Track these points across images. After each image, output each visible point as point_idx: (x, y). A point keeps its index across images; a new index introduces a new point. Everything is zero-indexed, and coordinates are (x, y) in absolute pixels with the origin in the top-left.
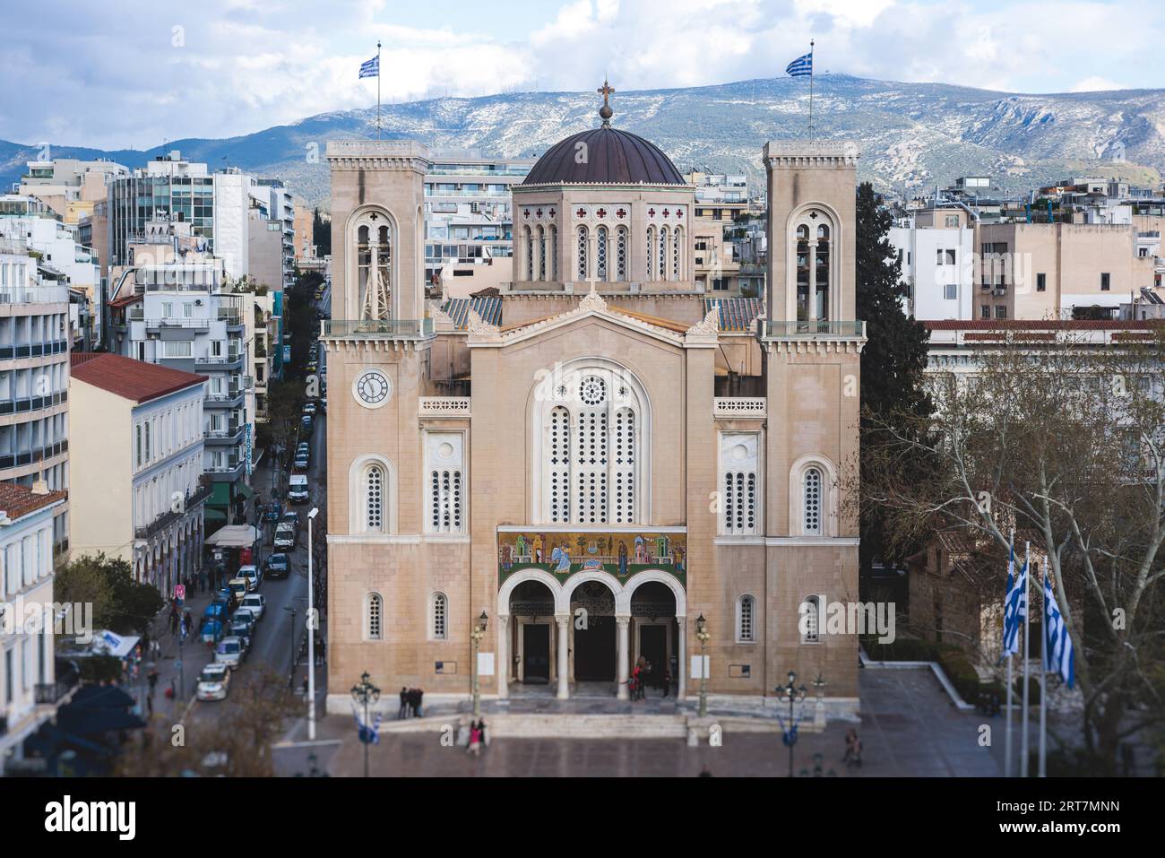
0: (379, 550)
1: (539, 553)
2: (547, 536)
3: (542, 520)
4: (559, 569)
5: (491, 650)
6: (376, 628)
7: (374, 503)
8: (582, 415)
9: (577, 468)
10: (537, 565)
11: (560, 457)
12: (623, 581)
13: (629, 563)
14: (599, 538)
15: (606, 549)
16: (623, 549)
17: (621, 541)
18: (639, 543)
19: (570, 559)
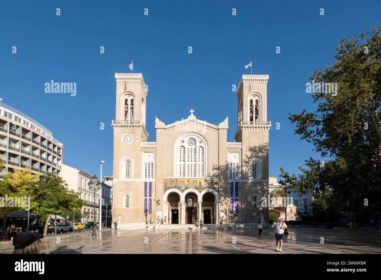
0: (129, 183)
1: (176, 184)
2: (178, 180)
3: (176, 175)
5: (161, 210)
6: (127, 205)
7: (128, 171)
8: (188, 149)
9: (187, 163)
10: (175, 187)
11: (182, 160)
12: (200, 192)
13: (202, 187)
14: (193, 180)
15: (195, 183)
16: (200, 183)
17: (200, 181)
18: (205, 181)
19: (185, 186)
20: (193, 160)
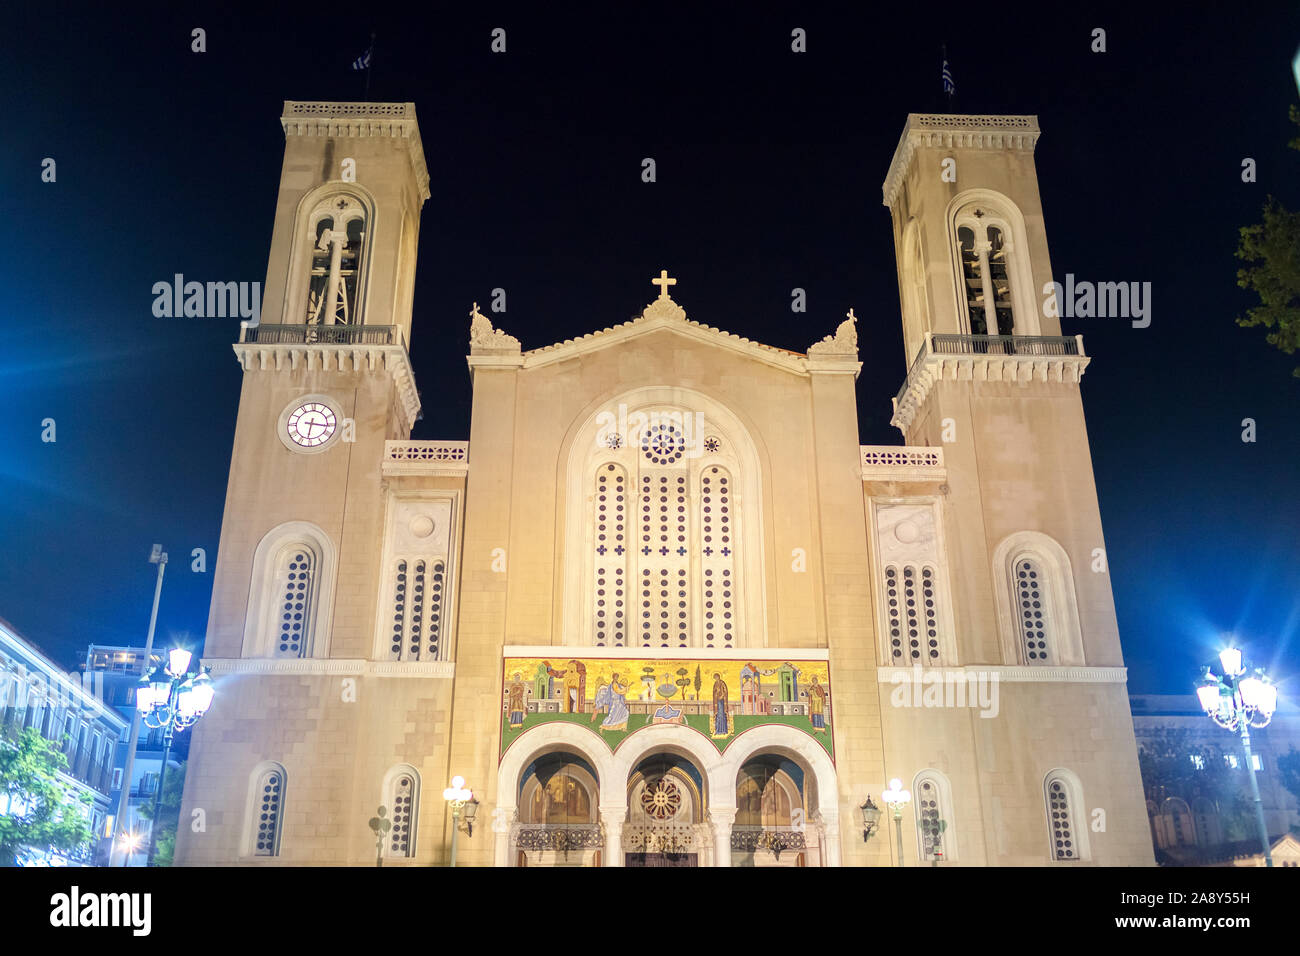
0: (291, 686)
1: (574, 694)
4: (609, 725)
7: (294, 611)
8: (647, 480)
9: (638, 562)
10: (570, 716)
11: (611, 544)
12: (721, 747)
13: (731, 714)
14: (678, 668)
15: (691, 690)
16: (720, 688)
17: (717, 675)
18: (747, 677)
19: (627, 705)
20: (673, 544)
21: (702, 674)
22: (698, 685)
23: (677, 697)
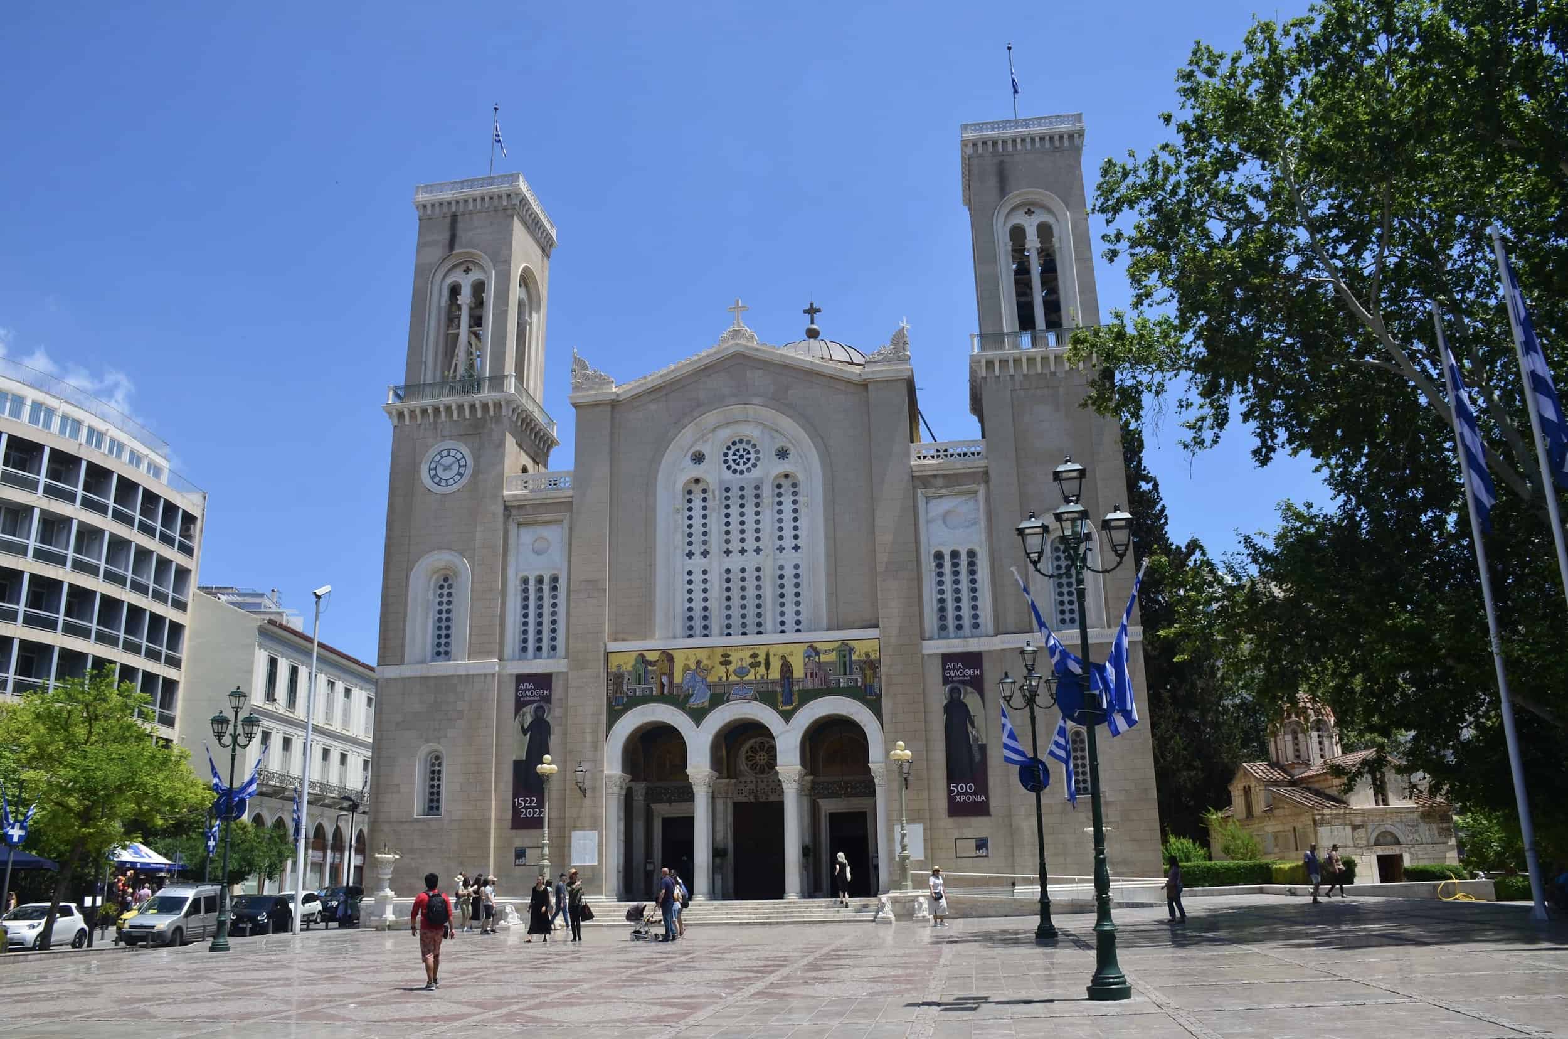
1: (665, 679)
3: (670, 631)
7: (444, 624)
9: (720, 562)
11: (697, 548)
13: (796, 688)
14: (751, 652)
15: (762, 670)
16: (786, 668)
17: (783, 657)
18: (809, 657)
19: (709, 686)
20: (750, 545)
21: (771, 658)
22: (767, 665)
23: (750, 677)
